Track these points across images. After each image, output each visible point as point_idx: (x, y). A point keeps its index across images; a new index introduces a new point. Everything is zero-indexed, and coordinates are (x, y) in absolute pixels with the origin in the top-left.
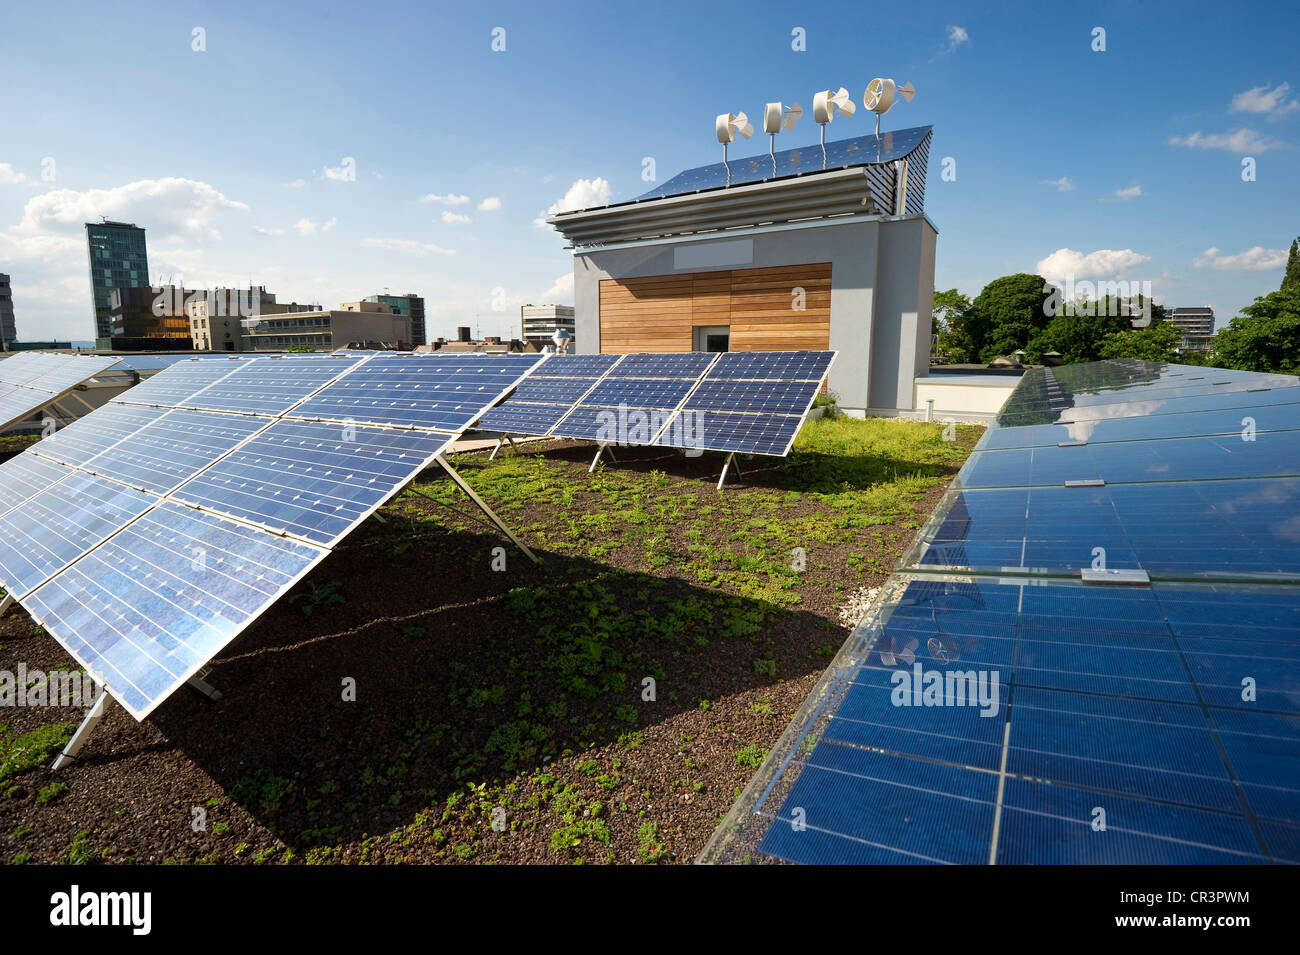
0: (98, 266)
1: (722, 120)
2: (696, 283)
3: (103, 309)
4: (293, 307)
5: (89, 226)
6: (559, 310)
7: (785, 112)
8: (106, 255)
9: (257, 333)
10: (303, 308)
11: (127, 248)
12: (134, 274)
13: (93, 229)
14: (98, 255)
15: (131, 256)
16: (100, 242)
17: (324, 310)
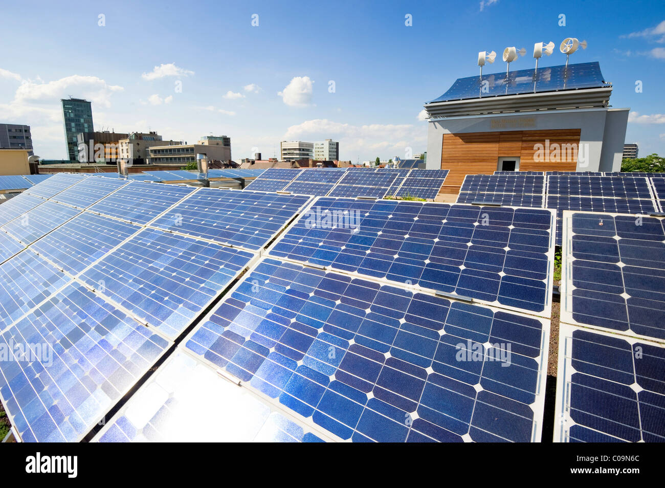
0: (68, 121)
1: (482, 55)
2: (502, 136)
3: (72, 143)
4: (171, 143)
5: (63, 100)
6: (300, 144)
7: (517, 52)
8: (72, 115)
9: (154, 156)
10: (177, 143)
11: (82, 111)
12: (86, 125)
13: (65, 102)
14: (68, 116)
15: (84, 116)
16: (69, 109)
17: (188, 144)
